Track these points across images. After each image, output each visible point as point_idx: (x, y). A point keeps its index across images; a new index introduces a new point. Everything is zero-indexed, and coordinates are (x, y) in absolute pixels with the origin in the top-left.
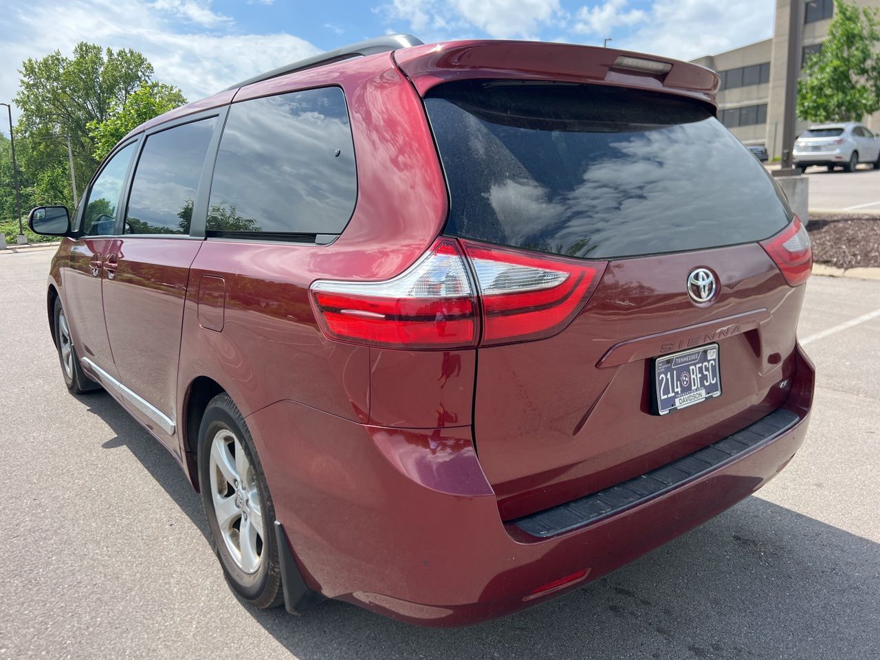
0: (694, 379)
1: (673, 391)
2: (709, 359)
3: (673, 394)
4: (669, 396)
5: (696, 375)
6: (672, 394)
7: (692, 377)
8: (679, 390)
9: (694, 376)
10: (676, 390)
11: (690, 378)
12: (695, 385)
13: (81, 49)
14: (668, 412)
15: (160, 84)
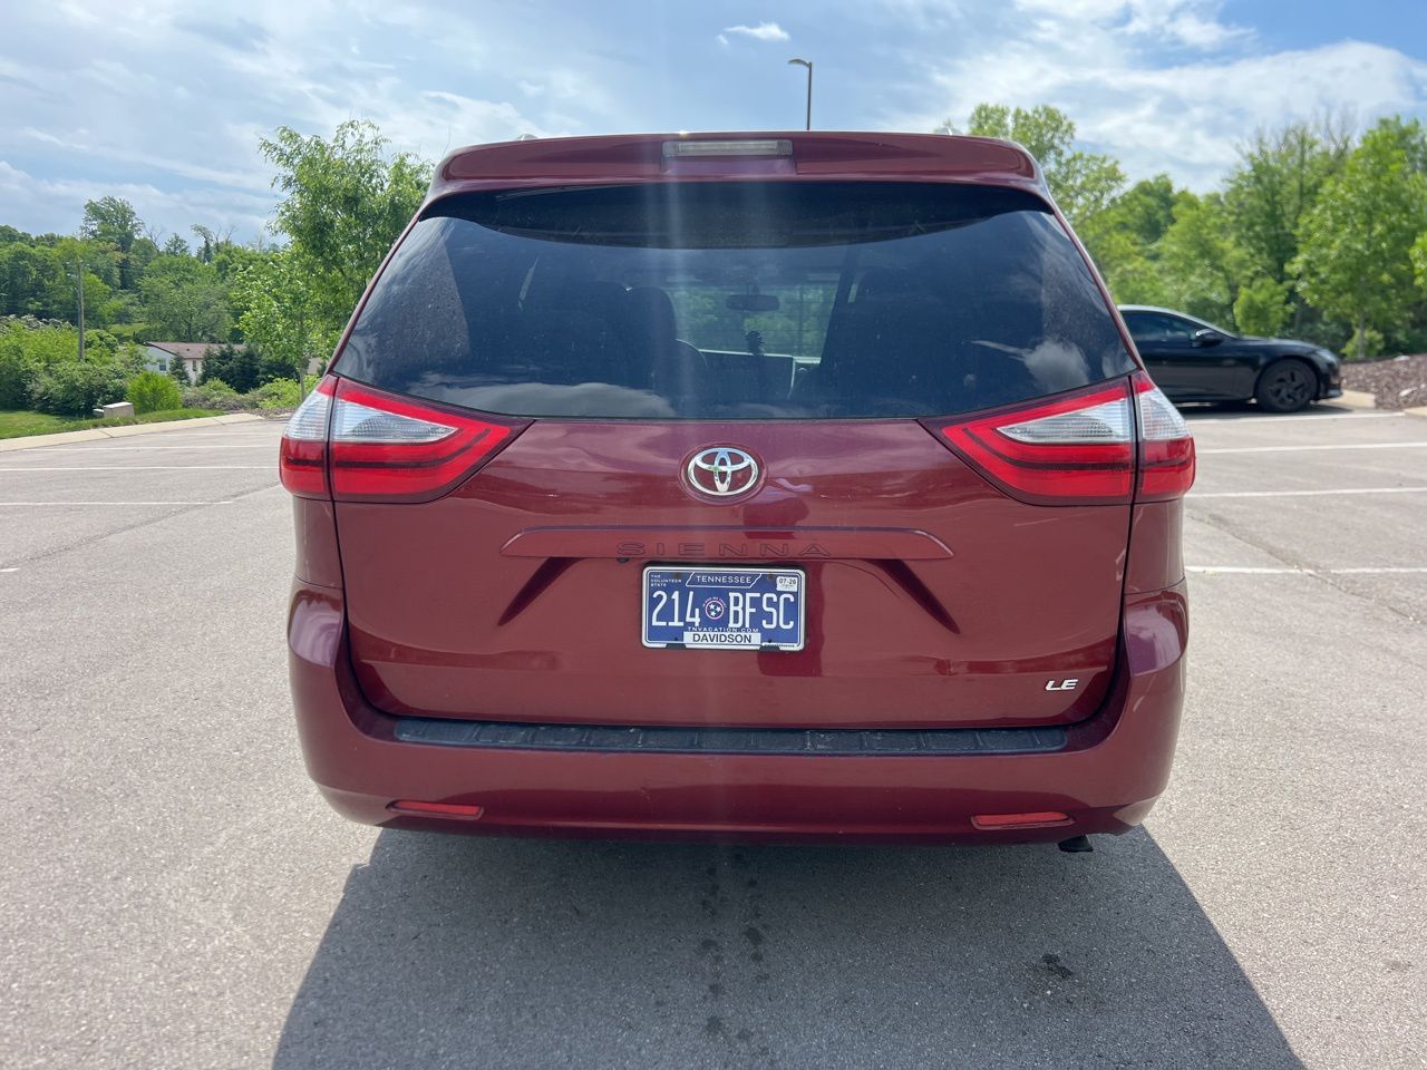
0: (736, 613)
1: (682, 618)
2: (778, 589)
3: (682, 624)
4: (671, 624)
5: (744, 609)
6: (676, 623)
7: (732, 608)
8: (697, 620)
9: (739, 608)
10: (688, 619)
11: (727, 609)
12: (736, 621)
13: (980, 116)
14: (664, 646)
15: (1086, 156)
